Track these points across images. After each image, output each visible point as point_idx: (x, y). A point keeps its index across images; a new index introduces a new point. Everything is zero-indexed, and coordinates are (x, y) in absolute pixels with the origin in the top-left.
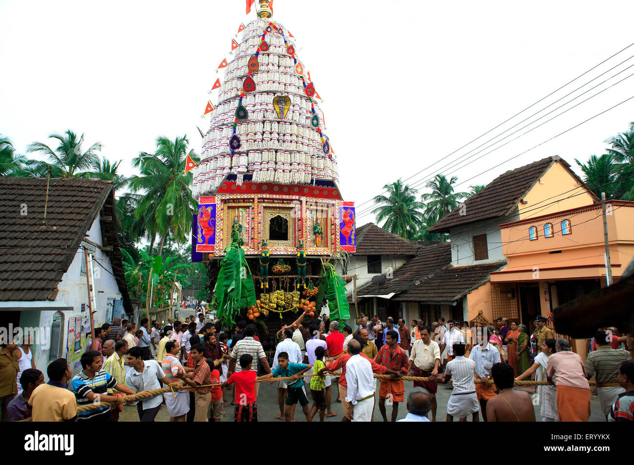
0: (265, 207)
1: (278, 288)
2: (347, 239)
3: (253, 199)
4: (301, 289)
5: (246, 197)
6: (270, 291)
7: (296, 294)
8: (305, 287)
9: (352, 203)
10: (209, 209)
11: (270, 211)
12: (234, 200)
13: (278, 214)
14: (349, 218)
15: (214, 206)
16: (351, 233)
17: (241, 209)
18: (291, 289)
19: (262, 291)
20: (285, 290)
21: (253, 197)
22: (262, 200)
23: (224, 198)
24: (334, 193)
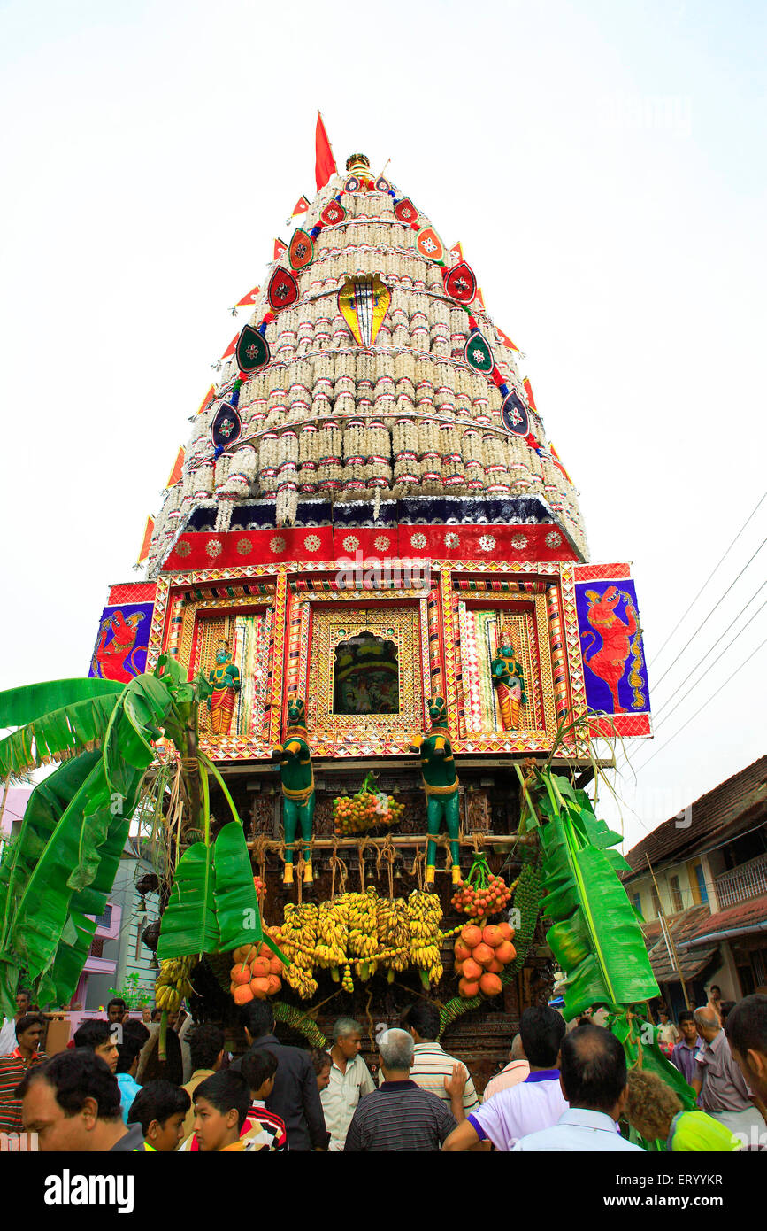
0: (316, 607)
1: (353, 886)
2: (615, 692)
3: (273, 579)
4: (443, 886)
5: (249, 574)
6: (319, 893)
7: (424, 909)
8: (457, 879)
9: (620, 568)
10: (134, 621)
11: (335, 618)
12: (215, 589)
13: (363, 629)
14: (614, 617)
15: (148, 609)
16: (628, 669)
17: (240, 620)
18: (405, 887)
19: (288, 895)
20: (382, 891)
21: (271, 571)
22: (305, 583)
23: (179, 583)
24: (552, 539)
